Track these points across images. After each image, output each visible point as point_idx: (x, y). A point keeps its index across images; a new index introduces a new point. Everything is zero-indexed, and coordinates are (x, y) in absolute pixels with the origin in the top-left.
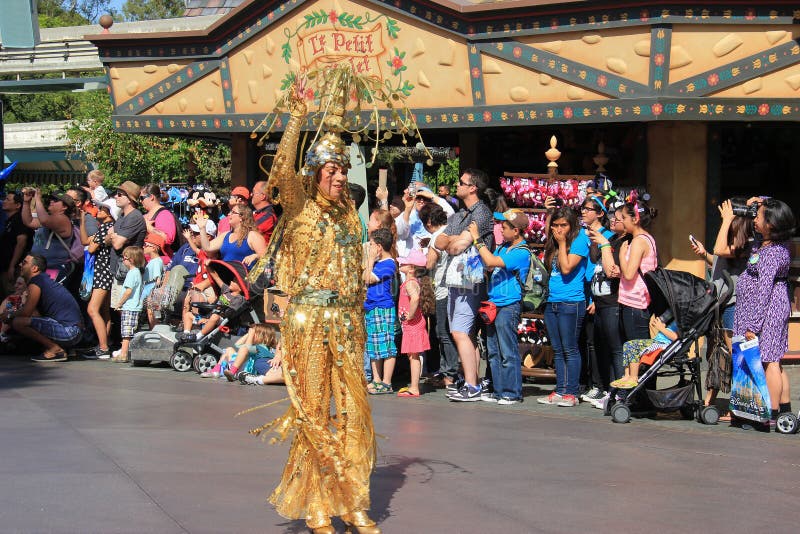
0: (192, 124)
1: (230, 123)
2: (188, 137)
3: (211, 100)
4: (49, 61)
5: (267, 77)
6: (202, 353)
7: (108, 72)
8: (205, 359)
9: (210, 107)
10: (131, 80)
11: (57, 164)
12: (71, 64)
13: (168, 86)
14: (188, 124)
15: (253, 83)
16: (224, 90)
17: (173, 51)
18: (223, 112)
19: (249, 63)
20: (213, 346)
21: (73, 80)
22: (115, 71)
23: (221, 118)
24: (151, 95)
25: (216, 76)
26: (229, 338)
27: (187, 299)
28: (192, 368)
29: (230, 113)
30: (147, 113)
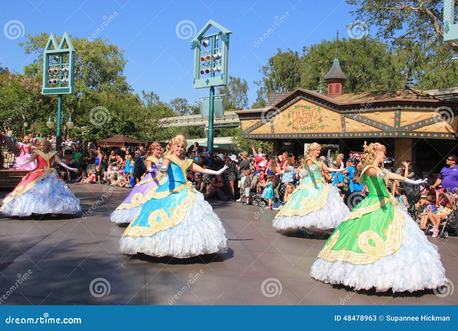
0: (262, 136)
1: (273, 136)
2: (264, 140)
3: (268, 129)
4: (229, 120)
5: (283, 123)
6: (261, 201)
7: (241, 122)
9: (267, 131)
10: (247, 124)
11: (229, 148)
12: (234, 121)
13: (256, 125)
14: (261, 136)
15: (279, 125)
16: (271, 126)
17: (258, 116)
18: (271, 133)
21: (235, 125)
22: (242, 122)
23: (270, 135)
24: (252, 128)
25: (269, 123)
27: (258, 186)
28: (258, 205)
29: (273, 133)
30: (250, 133)
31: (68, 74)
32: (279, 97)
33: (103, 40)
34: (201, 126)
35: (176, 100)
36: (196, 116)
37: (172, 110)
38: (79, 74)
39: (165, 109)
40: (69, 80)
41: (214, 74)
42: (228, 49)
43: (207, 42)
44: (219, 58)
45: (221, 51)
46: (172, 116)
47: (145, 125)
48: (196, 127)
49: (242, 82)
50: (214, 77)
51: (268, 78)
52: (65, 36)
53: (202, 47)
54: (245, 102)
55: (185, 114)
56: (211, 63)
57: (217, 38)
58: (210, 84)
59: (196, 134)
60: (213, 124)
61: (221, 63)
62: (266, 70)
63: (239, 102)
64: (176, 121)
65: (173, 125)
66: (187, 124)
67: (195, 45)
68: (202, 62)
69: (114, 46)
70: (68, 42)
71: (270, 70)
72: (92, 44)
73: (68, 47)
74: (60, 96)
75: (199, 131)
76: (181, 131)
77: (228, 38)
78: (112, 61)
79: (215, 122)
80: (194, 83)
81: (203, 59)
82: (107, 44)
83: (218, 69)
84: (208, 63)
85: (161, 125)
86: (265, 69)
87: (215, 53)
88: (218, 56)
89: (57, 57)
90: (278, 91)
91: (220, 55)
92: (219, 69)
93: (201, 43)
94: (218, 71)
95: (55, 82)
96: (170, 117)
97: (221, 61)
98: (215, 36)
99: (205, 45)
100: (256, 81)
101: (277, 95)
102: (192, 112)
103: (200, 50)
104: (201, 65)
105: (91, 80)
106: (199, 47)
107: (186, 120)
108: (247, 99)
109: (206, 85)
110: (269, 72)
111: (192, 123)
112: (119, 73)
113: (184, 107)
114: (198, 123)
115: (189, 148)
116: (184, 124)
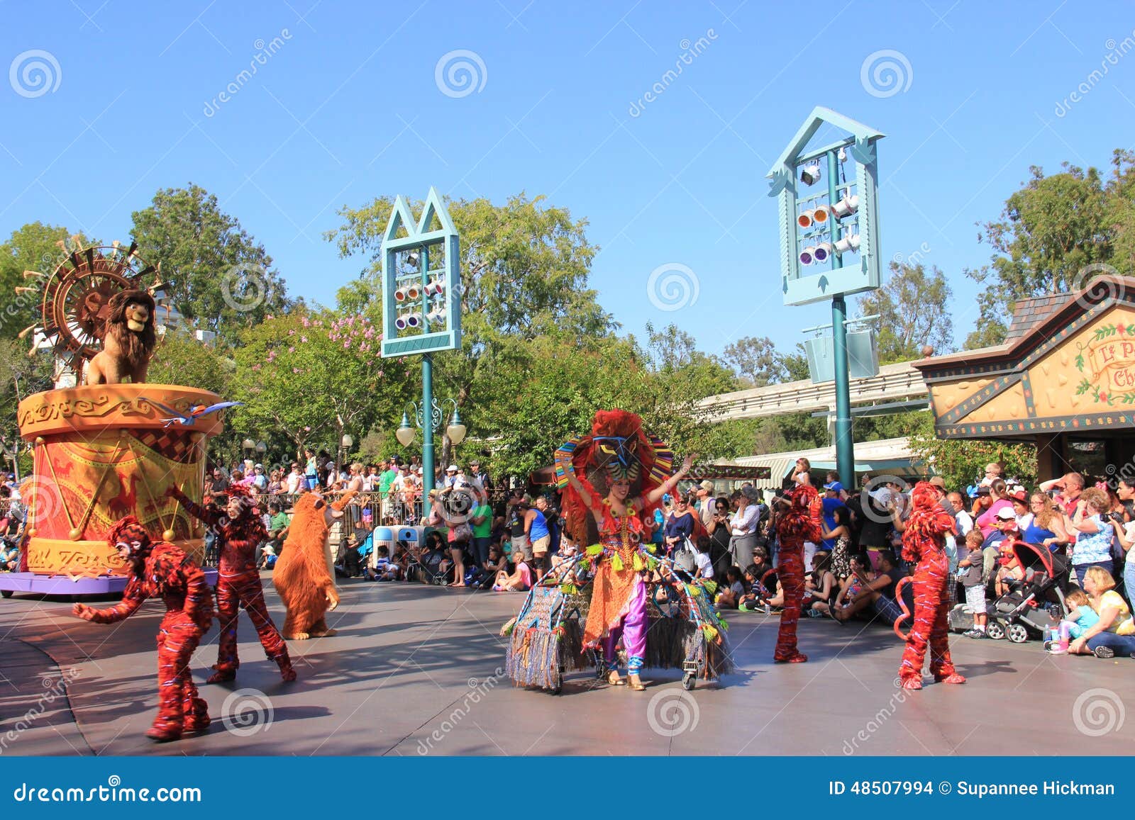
0: (1000, 428)
1: (1032, 426)
2: (1009, 440)
3: (1015, 407)
4: (897, 389)
5: (1062, 384)
6: (1013, 623)
7: (930, 391)
8: (1016, 629)
9: (1014, 413)
10: (949, 395)
11: (904, 469)
12: (913, 390)
13: (979, 398)
14: (997, 428)
15: (1051, 391)
16: (1026, 398)
17: (982, 369)
18: (1026, 417)
19: (1047, 375)
20: (1022, 617)
21: (915, 402)
22: (935, 389)
23: (1023, 422)
24: (965, 407)
25: (1019, 387)
26: (1037, 610)
28: (1005, 638)
29: (1032, 417)
30: (962, 422)
31: (443, 296)
32: (1046, 309)
33: (530, 197)
34: (817, 411)
35: (741, 344)
36: (800, 385)
37: (733, 374)
38: (474, 294)
39: (713, 372)
40: (447, 313)
41: (840, 259)
42: (876, 183)
43: (812, 170)
44: (849, 212)
45: (854, 193)
46: (734, 389)
47: (659, 421)
48: (804, 416)
49: (929, 274)
50: (841, 266)
51: (1008, 257)
52: (433, 198)
53: (800, 186)
54: (944, 333)
55: (771, 381)
56: (828, 229)
57: (841, 155)
58: (832, 290)
59: (805, 437)
60: (849, 406)
61: (857, 225)
62: (1000, 232)
63: (925, 334)
64: (745, 402)
65: (735, 413)
66: (774, 409)
67: (780, 184)
68: (803, 230)
69: (561, 212)
70: (441, 213)
71: (1013, 231)
72: (503, 213)
73: (440, 228)
74: (427, 357)
75: (811, 428)
76: (762, 429)
77: (874, 152)
78: (557, 254)
79: (855, 397)
80: (785, 289)
81: (804, 221)
82: (541, 208)
83: (850, 245)
84: (822, 230)
85: (701, 418)
86: (997, 230)
87: (839, 200)
88: (849, 207)
89: (415, 256)
90: (1041, 293)
91: (853, 203)
92: (854, 245)
93: (795, 175)
94: (853, 249)
95: (413, 321)
96: (728, 392)
97: (857, 219)
98: (835, 151)
99: (806, 178)
100: (971, 270)
101: (1039, 303)
102: (788, 374)
103: (796, 196)
104: (801, 237)
105: (505, 307)
106: (790, 187)
107: (770, 397)
108: (948, 323)
109: (818, 293)
110: (1010, 238)
111: (789, 406)
112: (578, 282)
113: (765, 362)
114: (807, 404)
115: (784, 477)
116: (768, 410)
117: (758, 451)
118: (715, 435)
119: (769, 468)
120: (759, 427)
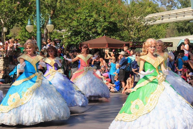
36: (186, 10)
37: (157, 5)
46: (158, 12)
47: (129, 24)
48: (186, 22)
55: (173, 8)
59: (186, 31)
64: (163, 17)
65: (158, 22)
66: (174, 20)
75: (189, 27)
76: (169, 27)
85: (146, 23)
96: (155, 13)
102: (180, 5)
107: (173, 15)
111: (180, 18)
114: (188, 18)
115: (178, 46)
116: (172, 20)
117: (167, 36)
118: (150, 30)
119: (172, 43)
120: (168, 27)
